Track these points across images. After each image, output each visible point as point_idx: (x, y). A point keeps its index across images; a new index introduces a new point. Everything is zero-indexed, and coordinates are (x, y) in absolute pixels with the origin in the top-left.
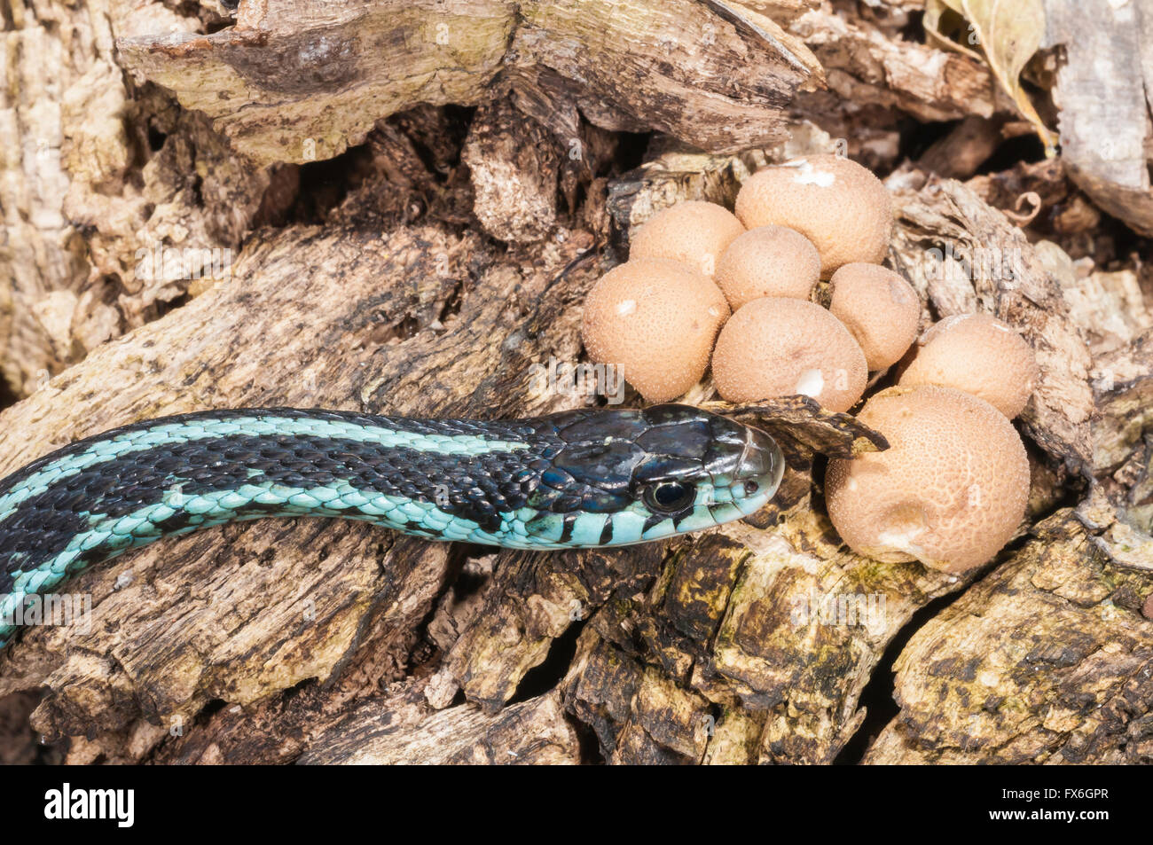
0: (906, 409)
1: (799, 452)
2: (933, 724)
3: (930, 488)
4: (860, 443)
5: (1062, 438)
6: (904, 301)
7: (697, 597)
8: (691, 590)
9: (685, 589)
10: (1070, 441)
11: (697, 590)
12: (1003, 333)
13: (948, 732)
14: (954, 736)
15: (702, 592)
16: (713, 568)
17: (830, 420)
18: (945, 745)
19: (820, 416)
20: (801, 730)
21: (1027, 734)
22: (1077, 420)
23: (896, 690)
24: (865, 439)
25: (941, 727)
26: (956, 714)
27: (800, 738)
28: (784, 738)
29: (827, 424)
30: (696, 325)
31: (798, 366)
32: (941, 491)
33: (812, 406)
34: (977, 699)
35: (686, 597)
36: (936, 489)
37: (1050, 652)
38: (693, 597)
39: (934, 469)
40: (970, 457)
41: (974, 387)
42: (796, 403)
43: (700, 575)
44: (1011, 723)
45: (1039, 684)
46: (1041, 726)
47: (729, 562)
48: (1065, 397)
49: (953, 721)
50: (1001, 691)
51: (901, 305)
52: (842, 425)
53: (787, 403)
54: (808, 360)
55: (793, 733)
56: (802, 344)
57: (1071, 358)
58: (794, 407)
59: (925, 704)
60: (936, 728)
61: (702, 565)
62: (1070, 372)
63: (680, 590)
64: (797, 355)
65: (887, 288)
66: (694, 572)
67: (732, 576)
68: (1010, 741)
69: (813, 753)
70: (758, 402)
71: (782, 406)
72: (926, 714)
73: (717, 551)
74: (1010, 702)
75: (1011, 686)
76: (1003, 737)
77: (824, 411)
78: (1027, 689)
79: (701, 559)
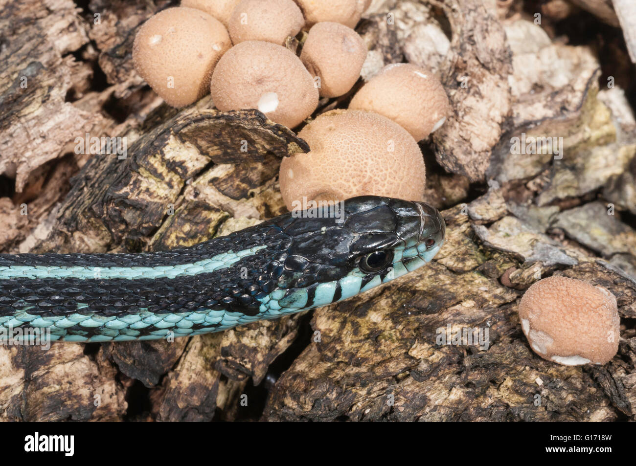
0: (332, 125)
1: (258, 149)
2: (332, 345)
3: (340, 181)
4: (292, 146)
5: (457, 159)
6: (352, 50)
7: (181, 243)
8: (177, 237)
9: (173, 237)
10: (463, 163)
11: (182, 238)
12: (420, 78)
13: (342, 351)
14: (345, 354)
15: (185, 240)
16: (197, 224)
17: (271, 128)
18: (340, 360)
19: (265, 125)
20: (246, 341)
21: (397, 358)
22: (479, 149)
23: (314, 319)
24: (295, 144)
25: (338, 348)
26: (349, 339)
27: (245, 346)
28: (231, 344)
29: (269, 131)
30: (200, 56)
31: (259, 89)
32: (347, 184)
33: (261, 118)
34: (365, 331)
35: (172, 242)
36: (344, 182)
37: (421, 303)
38: (178, 243)
39: (344, 169)
40: (370, 162)
41: (393, 114)
42: (251, 115)
43: (187, 228)
44: (386, 349)
45: (408, 323)
46: (407, 353)
47: (209, 221)
48: (476, 132)
49: (346, 344)
50: (382, 326)
51: (349, 52)
52: (280, 133)
53: (245, 114)
54: (269, 85)
55: (239, 341)
56: (264, 74)
57: (493, 106)
58: (250, 117)
59: (331, 331)
60: (334, 347)
61: (189, 221)
62: (489, 115)
63: (169, 237)
64: (260, 81)
65: (340, 40)
66: (182, 225)
67: (211, 230)
68: (384, 361)
69: (254, 357)
70: (229, 112)
71: (242, 116)
72: (330, 337)
73: (200, 213)
74: (386, 333)
75: (390, 323)
76: (379, 358)
77: (269, 121)
78: (400, 327)
79: (189, 217)
